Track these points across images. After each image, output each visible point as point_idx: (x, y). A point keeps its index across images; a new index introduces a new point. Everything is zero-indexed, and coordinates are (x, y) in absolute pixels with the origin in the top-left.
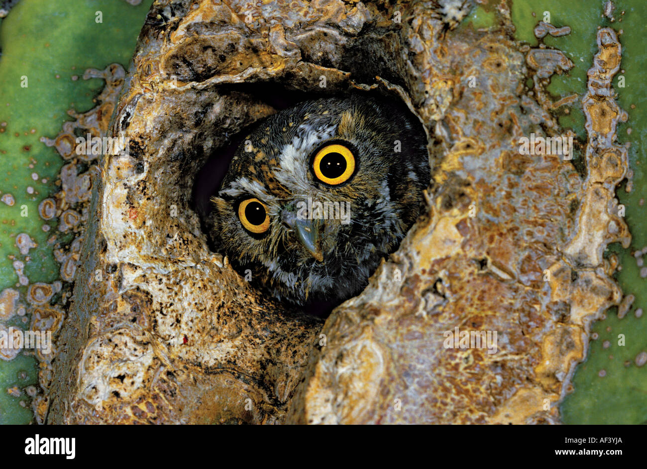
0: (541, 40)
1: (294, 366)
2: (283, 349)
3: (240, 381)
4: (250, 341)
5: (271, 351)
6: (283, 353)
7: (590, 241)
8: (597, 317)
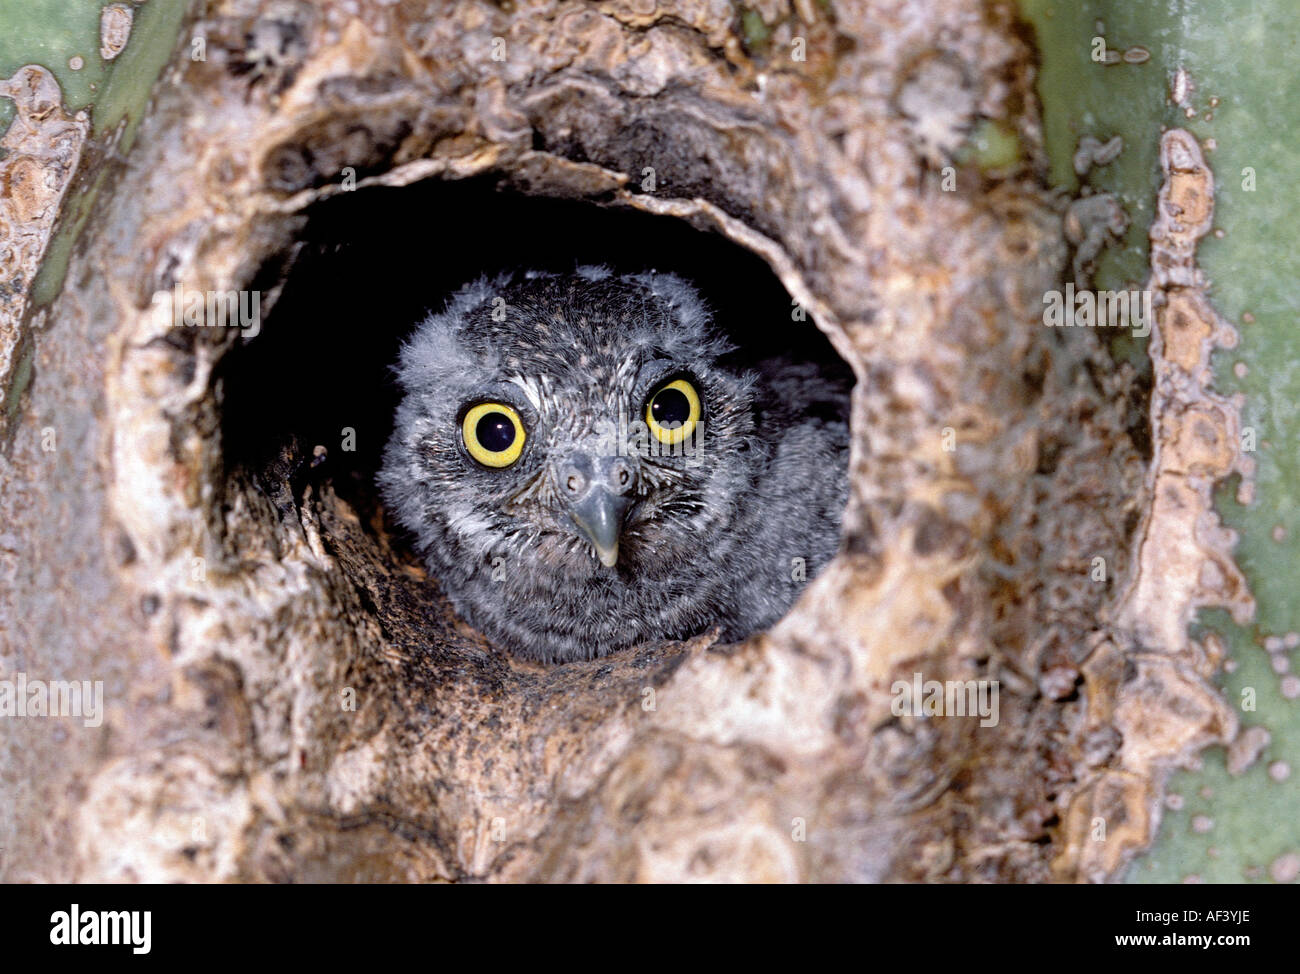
0: (1084, 180)
1: (489, 793)
2: (461, 752)
3: (397, 836)
4: (400, 738)
5: (438, 759)
6: (461, 762)
7: (1159, 597)
8: (1178, 762)
